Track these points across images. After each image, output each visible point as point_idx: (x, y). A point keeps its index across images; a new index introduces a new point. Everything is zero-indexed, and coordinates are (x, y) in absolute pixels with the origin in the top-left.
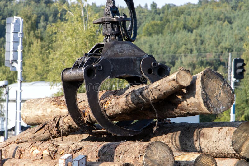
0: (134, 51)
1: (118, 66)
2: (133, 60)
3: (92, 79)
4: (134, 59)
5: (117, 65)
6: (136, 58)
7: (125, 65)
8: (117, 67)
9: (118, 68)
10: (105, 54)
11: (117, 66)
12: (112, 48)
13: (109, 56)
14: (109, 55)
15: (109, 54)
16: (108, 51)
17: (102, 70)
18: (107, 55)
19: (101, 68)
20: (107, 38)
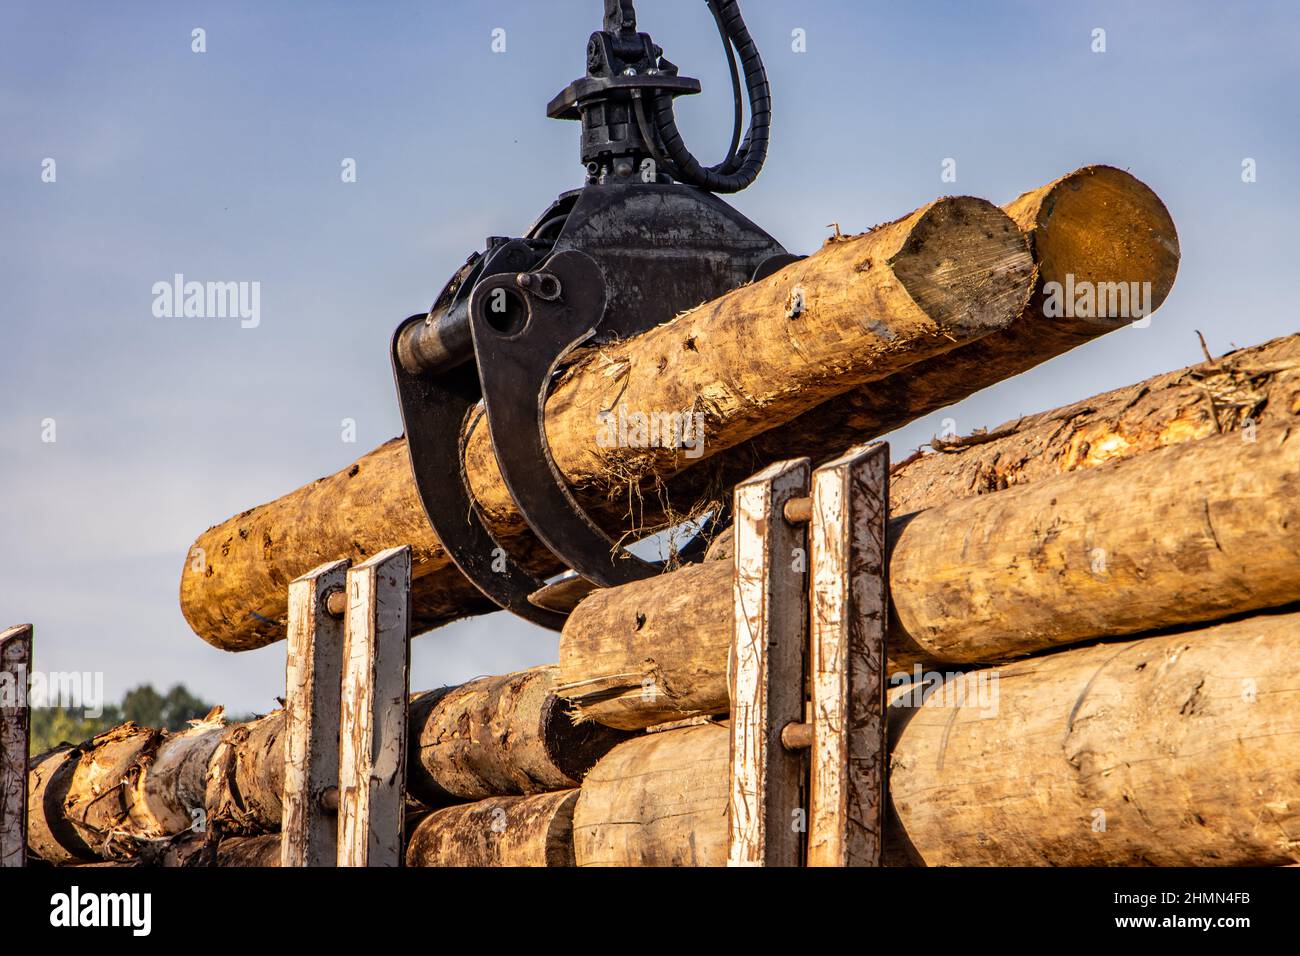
0: (720, 228)
1: (640, 289)
2: (714, 268)
3: (512, 338)
4: (719, 264)
5: (636, 282)
6: (729, 261)
7: (675, 286)
8: (636, 295)
9: (640, 297)
10: (578, 233)
11: (636, 289)
12: (614, 208)
13: (596, 241)
14: (599, 239)
15: (600, 232)
16: (592, 222)
17: (557, 300)
18: (586, 237)
19: (555, 291)
20: (599, 173)
